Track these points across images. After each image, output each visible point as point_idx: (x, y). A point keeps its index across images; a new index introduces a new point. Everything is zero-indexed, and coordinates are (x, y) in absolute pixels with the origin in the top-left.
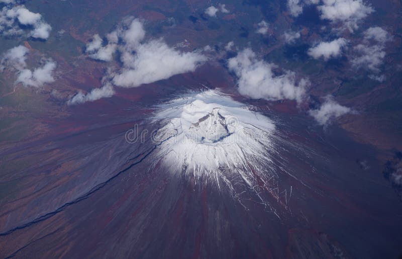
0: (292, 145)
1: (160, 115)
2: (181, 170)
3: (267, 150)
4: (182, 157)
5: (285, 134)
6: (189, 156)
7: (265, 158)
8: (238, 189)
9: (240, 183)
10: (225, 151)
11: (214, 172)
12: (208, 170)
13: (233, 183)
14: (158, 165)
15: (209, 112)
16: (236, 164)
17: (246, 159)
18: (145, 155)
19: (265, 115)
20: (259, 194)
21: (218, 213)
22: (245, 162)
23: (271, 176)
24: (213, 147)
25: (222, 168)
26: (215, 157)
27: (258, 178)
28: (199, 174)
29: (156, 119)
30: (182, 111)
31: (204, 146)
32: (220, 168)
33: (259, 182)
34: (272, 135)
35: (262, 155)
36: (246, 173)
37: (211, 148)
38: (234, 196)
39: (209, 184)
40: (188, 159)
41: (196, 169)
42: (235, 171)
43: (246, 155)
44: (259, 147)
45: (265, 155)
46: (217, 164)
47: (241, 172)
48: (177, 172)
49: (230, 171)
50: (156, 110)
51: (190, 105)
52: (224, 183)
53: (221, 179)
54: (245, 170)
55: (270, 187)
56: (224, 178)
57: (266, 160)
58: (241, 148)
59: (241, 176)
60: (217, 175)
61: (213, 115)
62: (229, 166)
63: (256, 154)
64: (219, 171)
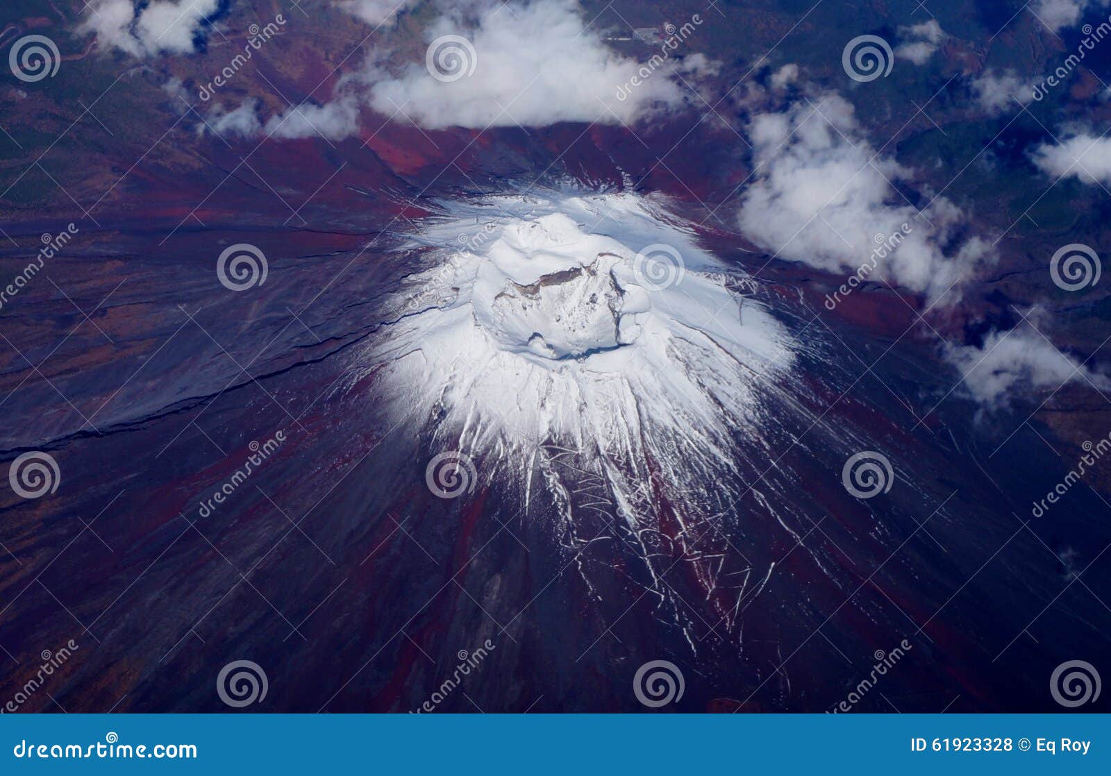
0: (832, 433)
1: (434, 233)
2: (424, 418)
3: (730, 427)
4: (442, 379)
5: (819, 391)
6: (462, 381)
7: (715, 450)
8: (587, 522)
9: (600, 506)
10: (582, 394)
11: (525, 451)
12: (509, 439)
13: (575, 501)
14: (366, 383)
15: (582, 259)
16: (604, 445)
17: (642, 435)
18: (343, 343)
19: (778, 315)
20: (652, 559)
21: (497, 584)
22: (639, 445)
23: (713, 512)
24: (544, 372)
25: (553, 446)
26: (543, 405)
27: (666, 507)
28: (477, 446)
29: (416, 240)
30: (496, 238)
31: (520, 360)
32: (549, 442)
33: (663, 518)
34: (769, 385)
35: (704, 439)
36: (630, 482)
37: (539, 374)
38: (566, 541)
39: (499, 484)
40: (456, 390)
41: (473, 429)
42: (596, 465)
43: (647, 424)
44: (705, 410)
45: (716, 442)
46: (544, 432)
47: (614, 475)
48: (411, 420)
49: (577, 461)
50: (430, 214)
51: (529, 224)
52: (547, 495)
53: (540, 478)
54: (630, 469)
55: (698, 547)
56: (553, 479)
57: (714, 457)
58: (638, 400)
59: (609, 487)
60: (532, 461)
61: (593, 273)
62: (579, 445)
63: (684, 427)
64: (543, 454)
